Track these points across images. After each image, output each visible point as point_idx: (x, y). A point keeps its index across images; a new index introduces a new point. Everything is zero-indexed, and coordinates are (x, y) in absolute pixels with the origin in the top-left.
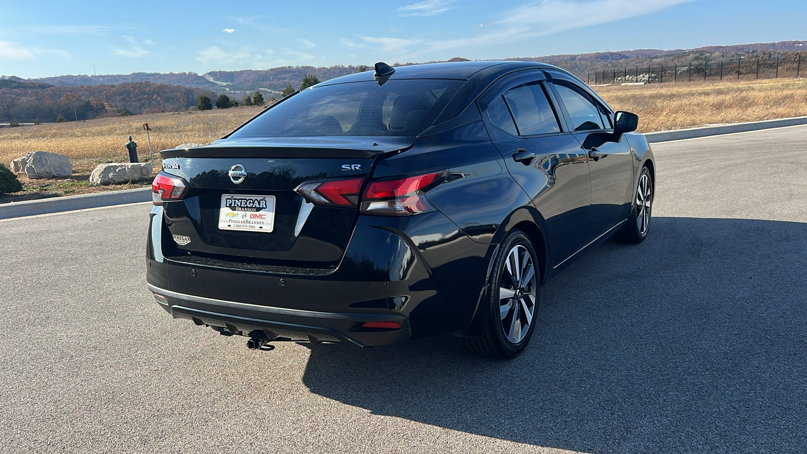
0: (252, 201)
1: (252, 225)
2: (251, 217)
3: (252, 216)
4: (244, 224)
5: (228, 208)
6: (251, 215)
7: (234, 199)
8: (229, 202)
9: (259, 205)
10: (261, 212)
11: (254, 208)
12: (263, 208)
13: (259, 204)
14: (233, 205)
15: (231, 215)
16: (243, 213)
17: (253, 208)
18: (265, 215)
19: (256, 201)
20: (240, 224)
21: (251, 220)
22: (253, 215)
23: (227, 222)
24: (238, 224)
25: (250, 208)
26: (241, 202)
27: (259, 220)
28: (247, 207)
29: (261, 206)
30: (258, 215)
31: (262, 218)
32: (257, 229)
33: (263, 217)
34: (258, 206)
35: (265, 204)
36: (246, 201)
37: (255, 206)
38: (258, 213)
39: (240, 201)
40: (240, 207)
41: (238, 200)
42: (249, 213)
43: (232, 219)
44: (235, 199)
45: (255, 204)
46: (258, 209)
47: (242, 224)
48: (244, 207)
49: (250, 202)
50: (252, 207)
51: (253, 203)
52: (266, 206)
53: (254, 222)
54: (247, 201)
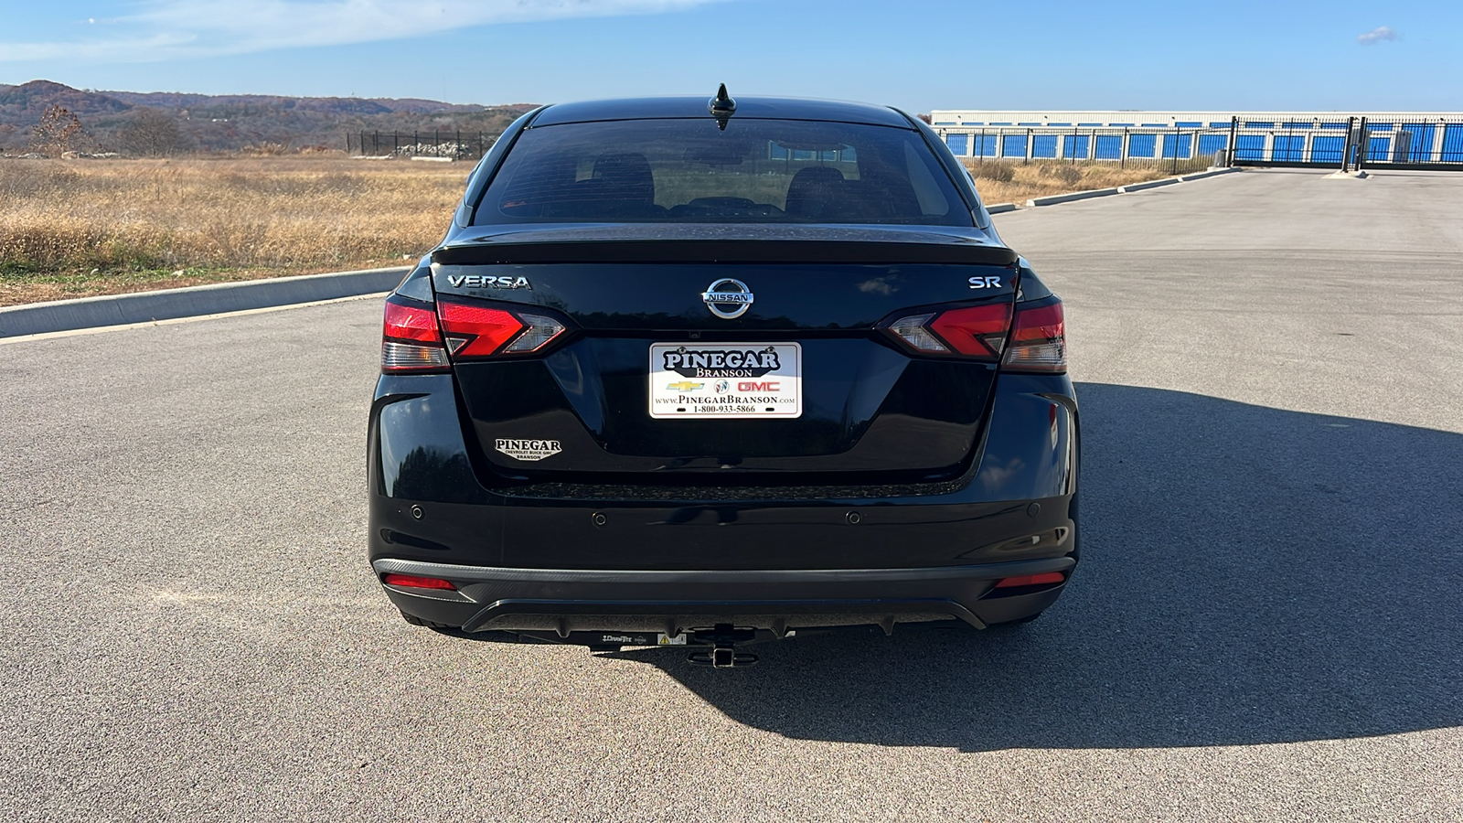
0: (739, 356)
1: (746, 405)
2: (740, 389)
3: (743, 387)
4: (723, 404)
5: (673, 372)
6: (740, 384)
7: (687, 352)
8: (674, 358)
9: (760, 363)
10: (766, 378)
11: (747, 369)
12: (770, 368)
13: (759, 360)
14: (686, 365)
15: (683, 388)
16: (721, 381)
17: (743, 369)
18: (778, 383)
19: (750, 356)
20: (711, 405)
21: (742, 395)
22: (747, 384)
23: (673, 401)
24: (706, 405)
25: (735, 369)
26: (709, 358)
27: (762, 394)
28: (727, 367)
29: (764, 365)
30: (759, 384)
31: (769, 390)
32: (760, 412)
33: (771, 387)
34: (755, 365)
35: (776, 360)
36: (722, 355)
37: (750, 365)
38: (758, 380)
39: (706, 356)
40: (708, 368)
41: (701, 355)
42: (733, 382)
43: (688, 395)
44: (691, 353)
45: (747, 362)
46: (759, 372)
47: (717, 406)
48: (719, 370)
49: (734, 359)
50: (740, 367)
51: (744, 359)
52: (777, 363)
53: (749, 400)
54: (726, 355)
